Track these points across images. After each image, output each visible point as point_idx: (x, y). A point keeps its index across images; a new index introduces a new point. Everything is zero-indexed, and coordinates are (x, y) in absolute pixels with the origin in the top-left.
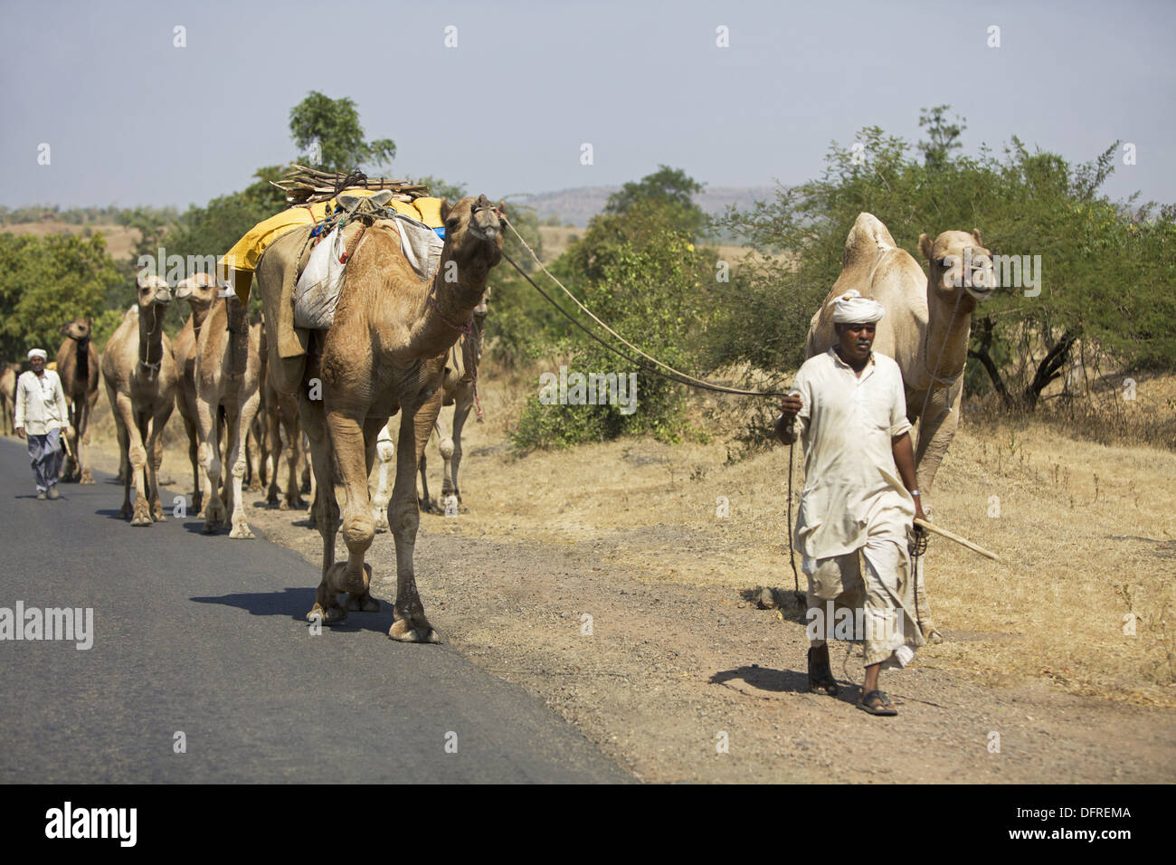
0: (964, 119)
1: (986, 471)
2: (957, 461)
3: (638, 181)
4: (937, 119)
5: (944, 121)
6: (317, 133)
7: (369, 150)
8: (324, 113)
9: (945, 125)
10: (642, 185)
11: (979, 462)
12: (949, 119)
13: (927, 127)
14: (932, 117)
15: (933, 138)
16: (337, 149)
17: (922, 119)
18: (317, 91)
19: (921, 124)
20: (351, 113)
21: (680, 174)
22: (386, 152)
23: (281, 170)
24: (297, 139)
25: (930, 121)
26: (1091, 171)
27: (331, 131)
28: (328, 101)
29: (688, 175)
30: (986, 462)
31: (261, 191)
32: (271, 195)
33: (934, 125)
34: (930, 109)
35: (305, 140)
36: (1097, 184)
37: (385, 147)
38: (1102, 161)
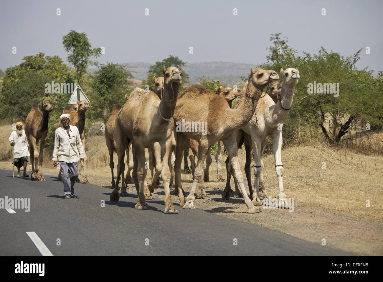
0: (287, 38)
1: (341, 163)
2: (332, 160)
3: (161, 61)
4: (277, 38)
5: (279, 39)
6: (73, 45)
7: (92, 52)
8: (76, 38)
9: (280, 40)
10: (163, 62)
11: (338, 160)
12: (281, 38)
13: (273, 41)
14: (275, 37)
15: (275, 45)
16: (82, 51)
17: (271, 38)
18: (73, 30)
19: (271, 40)
20: (85, 38)
21: (177, 58)
22: (98, 52)
23: (33, 57)
24: (65, 48)
25: (274, 39)
26: (352, 59)
27: (79, 45)
28: (78, 34)
29: (180, 59)
30: (340, 160)
31: (26, 65)
32: (30, 67)
33: (276, 40)
34: (274, 34)
35: (69, 48)
36: (354, 64)
37: (98, 51)
38: (356, 55)
